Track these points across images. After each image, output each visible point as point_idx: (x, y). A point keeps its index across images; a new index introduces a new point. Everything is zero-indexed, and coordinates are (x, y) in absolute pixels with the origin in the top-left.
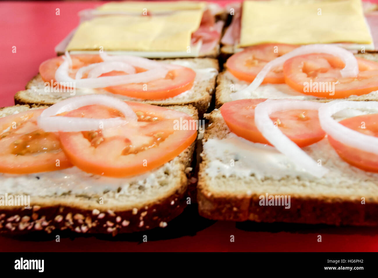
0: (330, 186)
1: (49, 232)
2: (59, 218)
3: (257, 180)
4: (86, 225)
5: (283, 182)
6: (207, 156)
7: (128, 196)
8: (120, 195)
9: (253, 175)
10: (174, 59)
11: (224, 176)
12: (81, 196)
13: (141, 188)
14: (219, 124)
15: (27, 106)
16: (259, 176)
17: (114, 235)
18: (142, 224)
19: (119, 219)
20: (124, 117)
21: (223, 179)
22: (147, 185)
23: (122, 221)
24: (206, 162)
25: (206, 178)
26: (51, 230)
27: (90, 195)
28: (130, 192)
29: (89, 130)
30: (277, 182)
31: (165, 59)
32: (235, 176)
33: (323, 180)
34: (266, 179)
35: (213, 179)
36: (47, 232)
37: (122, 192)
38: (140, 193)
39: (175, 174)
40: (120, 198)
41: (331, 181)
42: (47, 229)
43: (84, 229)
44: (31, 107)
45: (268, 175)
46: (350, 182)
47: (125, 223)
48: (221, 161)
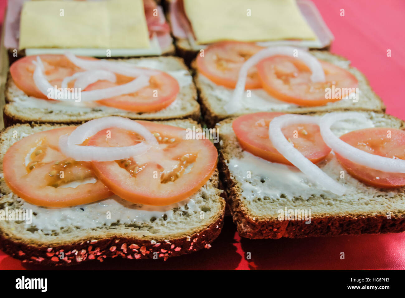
0: (351, 203)
1: (101, 260)
2: (114, 249)
3: (288, 200)
4: (140, 253)
5: (311, 201)
6: (236, 179)
7: (175, 223)
8: (168, 223)
9: (283, 196)
10: (138, 57)
11: (259, 199)
12: (130, 226)
13: (185, 214)
14: (230, 142)
15: (28, 126)
16: (290, 197)
17: (165, 260)
18: (191, 248)
19: (173, 246)
20: (145, 140)
21: (260, 202)
22: (190, 211)
23: (175, 248)
24: (238, 185)
25: (245, 202)
26: (103, 258)
27: (140, 224)
28: (176, 219)
29: (123, 158)
30: (306, 202)
31: (129, 58)
32: (269, 199)
33: (344, 198)
34: (297, 199)
35: (252, 203)
36: (99, 261)
37: (168, 220)
38: (186, 219)
39: (214, 199)
40: (169, 225)
41: (350, 198)
42: (98, 259)
43: (137, 256)
44: (32, 127)
45: (297, 196)
46: (367, 198)
47: (178, 249)
48: (250, 183)
